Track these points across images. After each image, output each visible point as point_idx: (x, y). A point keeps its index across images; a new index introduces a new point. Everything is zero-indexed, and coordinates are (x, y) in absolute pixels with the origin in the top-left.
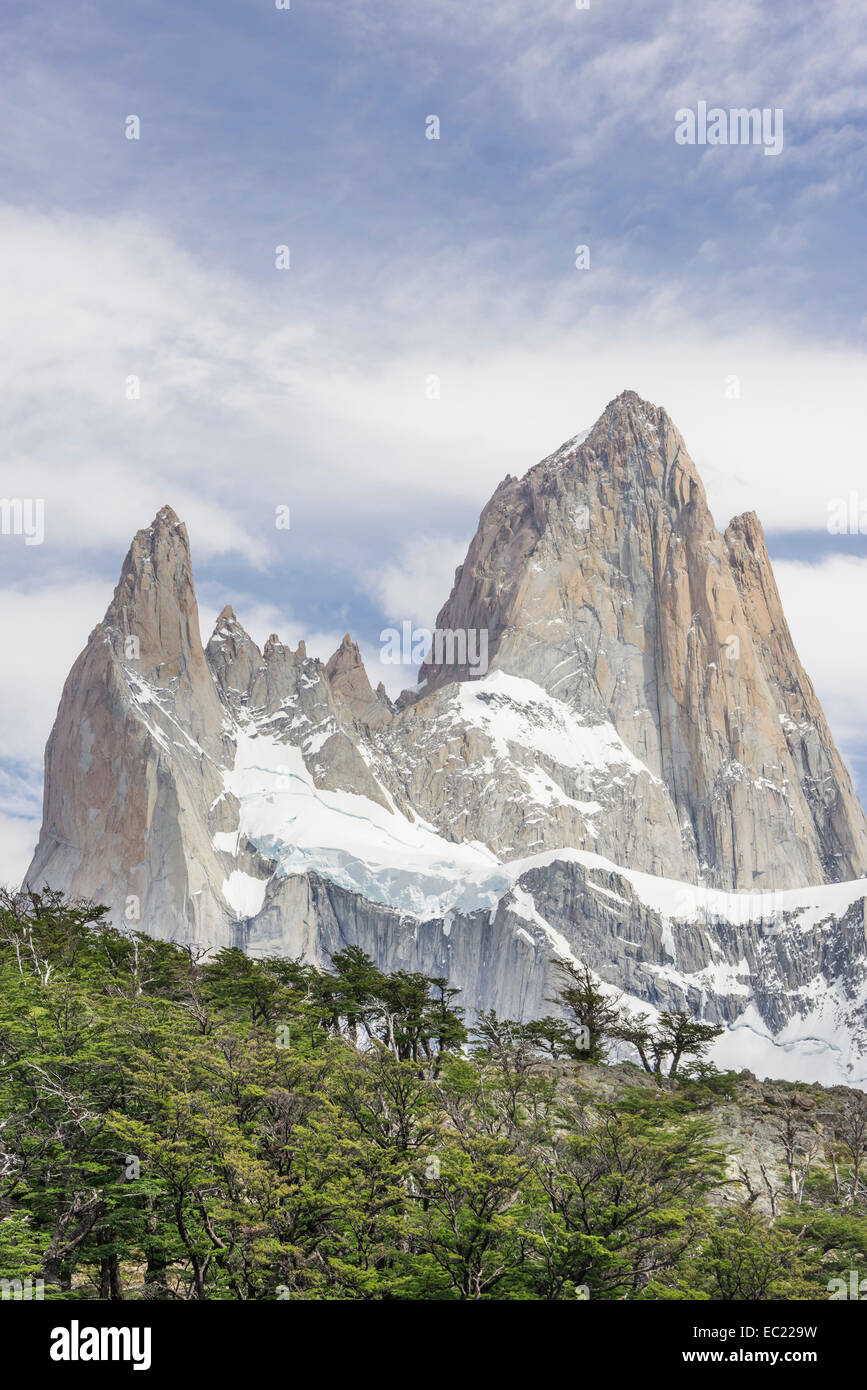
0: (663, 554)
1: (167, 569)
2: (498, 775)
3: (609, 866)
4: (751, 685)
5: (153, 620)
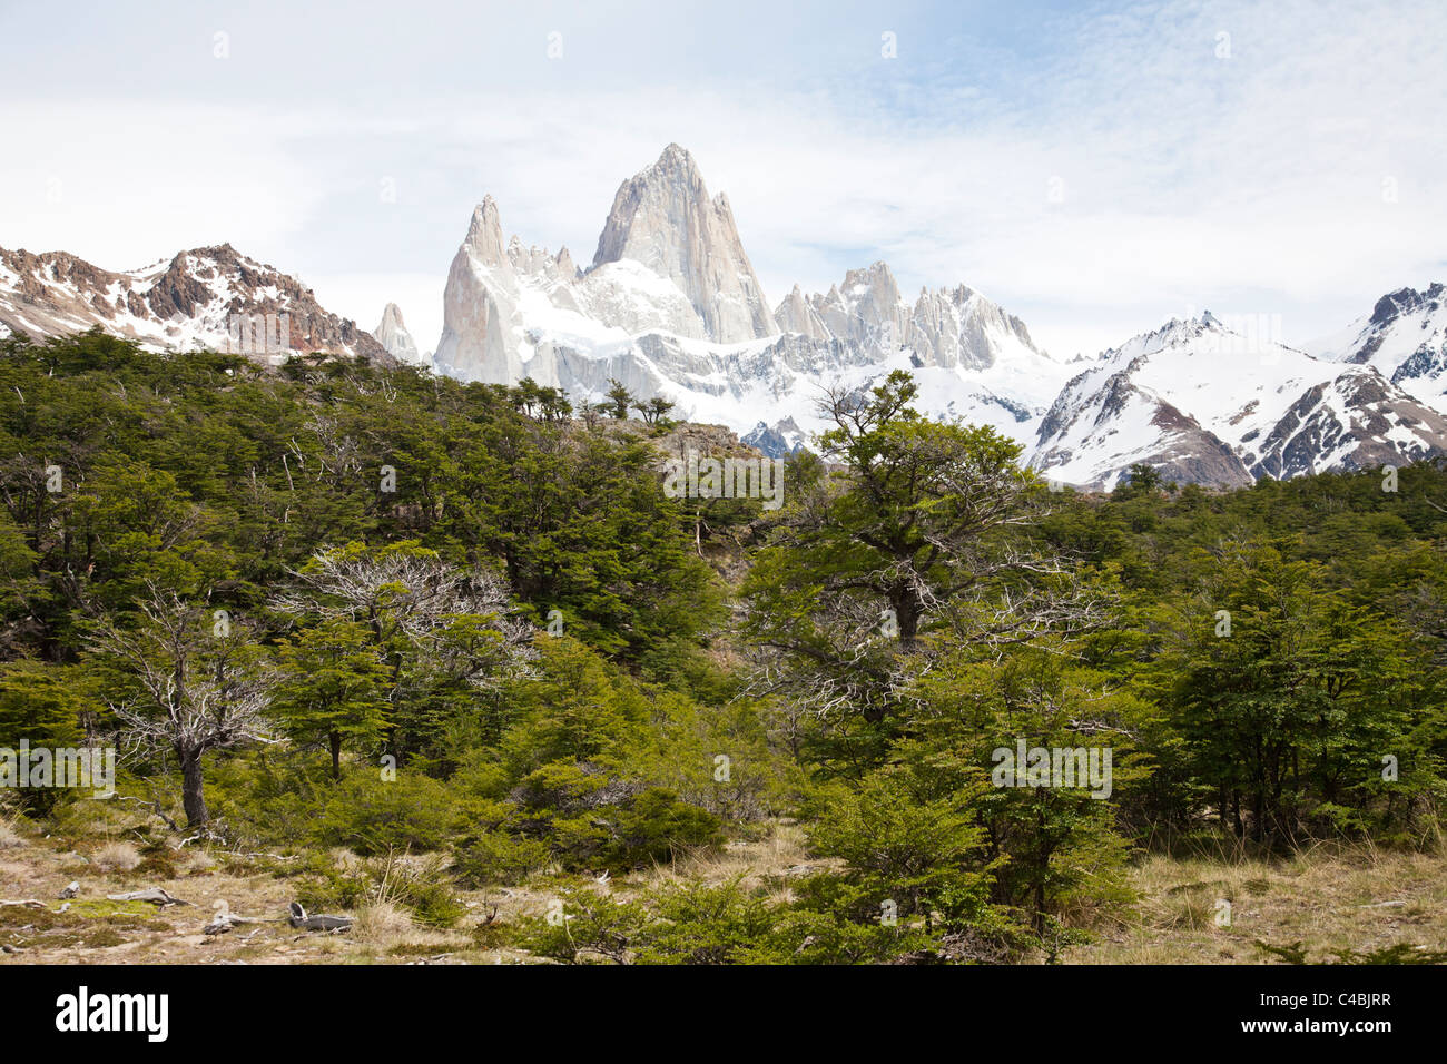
0: (688, 209)
1: (489, 220)
2: (626, 300)
3: (672, 335)
4: (725, 261)
5: (485, 242)
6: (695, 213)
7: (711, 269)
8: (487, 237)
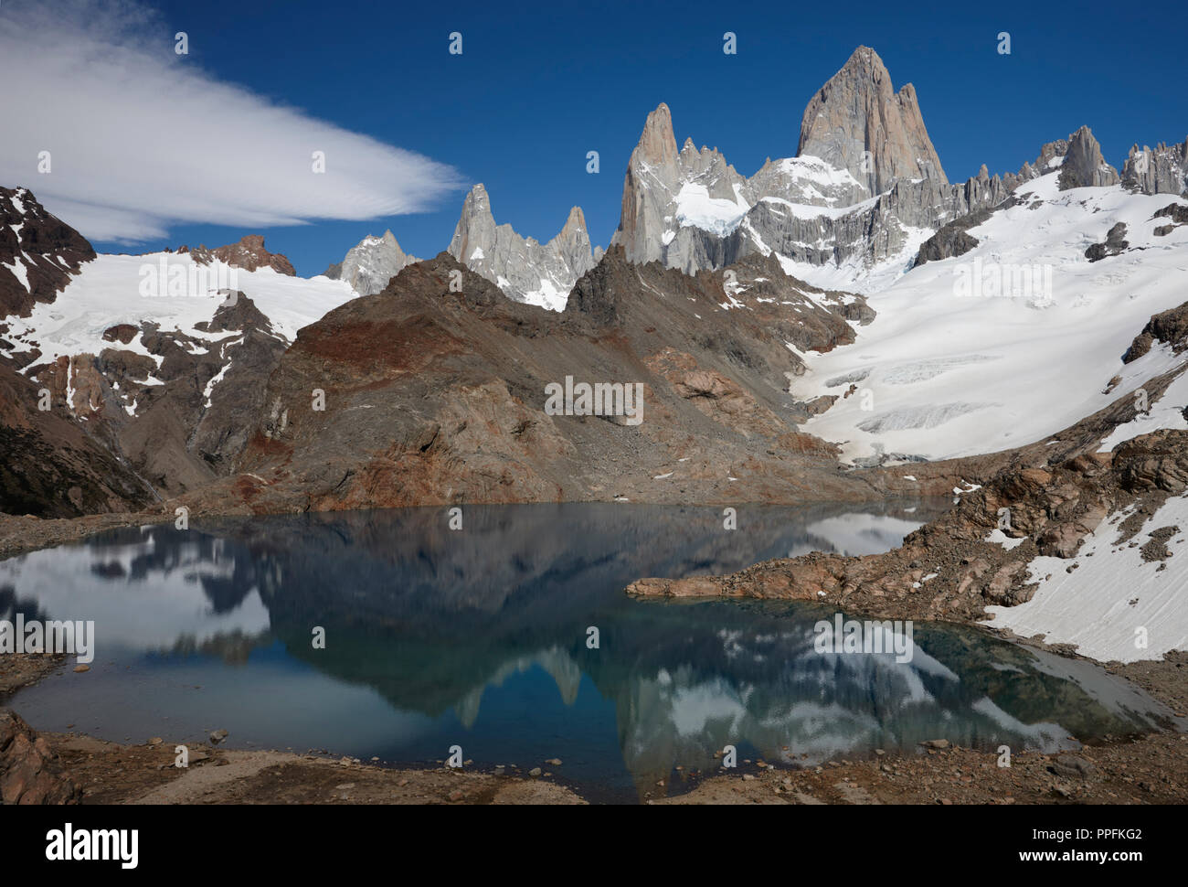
0: (869, 102)
2: (791, 188)
4: (901, 147)
6: (876, 104)
7: (887, 155)
8: (654, 139)
